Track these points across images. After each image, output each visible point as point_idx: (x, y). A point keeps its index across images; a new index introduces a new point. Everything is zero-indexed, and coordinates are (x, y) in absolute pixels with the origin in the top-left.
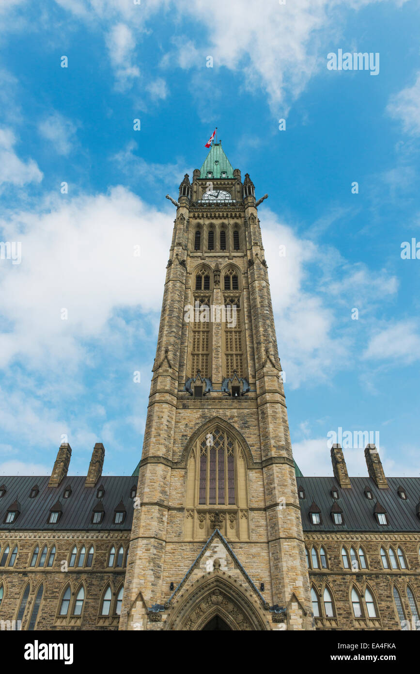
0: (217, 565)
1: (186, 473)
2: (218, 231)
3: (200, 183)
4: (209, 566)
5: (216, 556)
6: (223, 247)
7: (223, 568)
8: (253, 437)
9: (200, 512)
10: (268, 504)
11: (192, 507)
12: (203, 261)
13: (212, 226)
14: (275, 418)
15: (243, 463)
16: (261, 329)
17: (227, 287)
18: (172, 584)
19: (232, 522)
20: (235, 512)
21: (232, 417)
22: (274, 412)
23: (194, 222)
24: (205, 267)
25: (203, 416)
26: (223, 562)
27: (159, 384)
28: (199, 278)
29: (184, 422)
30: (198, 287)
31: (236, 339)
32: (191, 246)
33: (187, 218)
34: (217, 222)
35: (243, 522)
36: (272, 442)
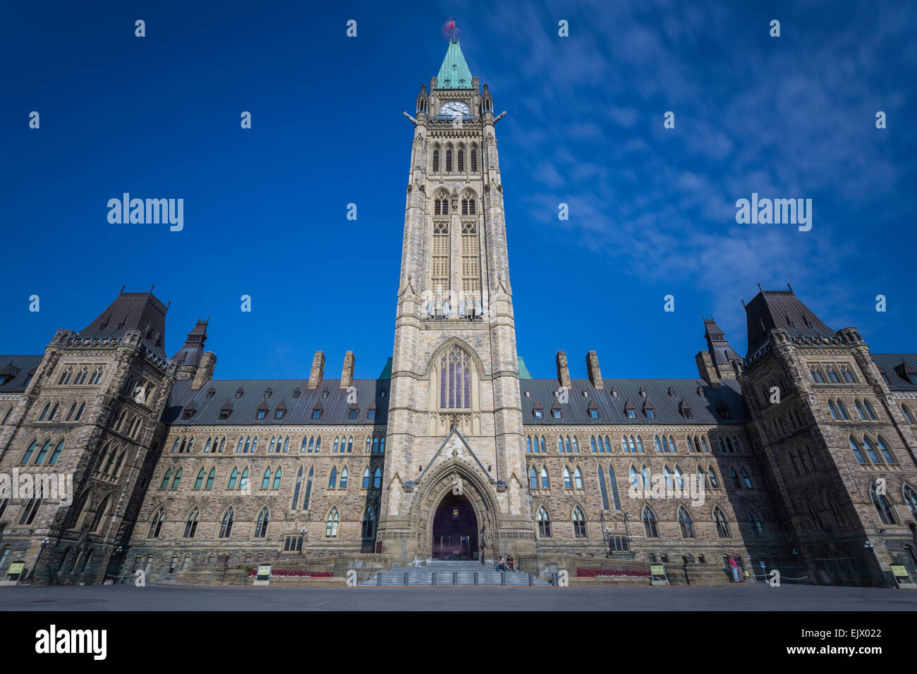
0: (455, 453)
1: (429, 383)
2: (456, 151)
3: (438, 94)
4: (449, 454)
5: (454, 447)
6: (461, 168)
7: (460, 456)
8: (486, 354)
9: (441, 414)
10: (496, 408)
11: (435, 410)
12: (441, 185)
13: (450, 145)
14: (504, 338)
15: (476, 375)
16: (495, 257)
17: (465, 212)
18: (421, 467)
19: (467, 421)
20: (469, 414)
21: (468, 337)
22: (503, 333)
23: (432, 140)
24: (444, 191)
25: (443, 336)
26: (460, 452)
27: (404, 308)
28: (437, 202)
29: (427, 341)
30: (437, 212)
31: (472, 264)
32: (429, 168)
33: (424, 137)
34: (455, 141)
35: (476, 421)
36: (501, 359)
